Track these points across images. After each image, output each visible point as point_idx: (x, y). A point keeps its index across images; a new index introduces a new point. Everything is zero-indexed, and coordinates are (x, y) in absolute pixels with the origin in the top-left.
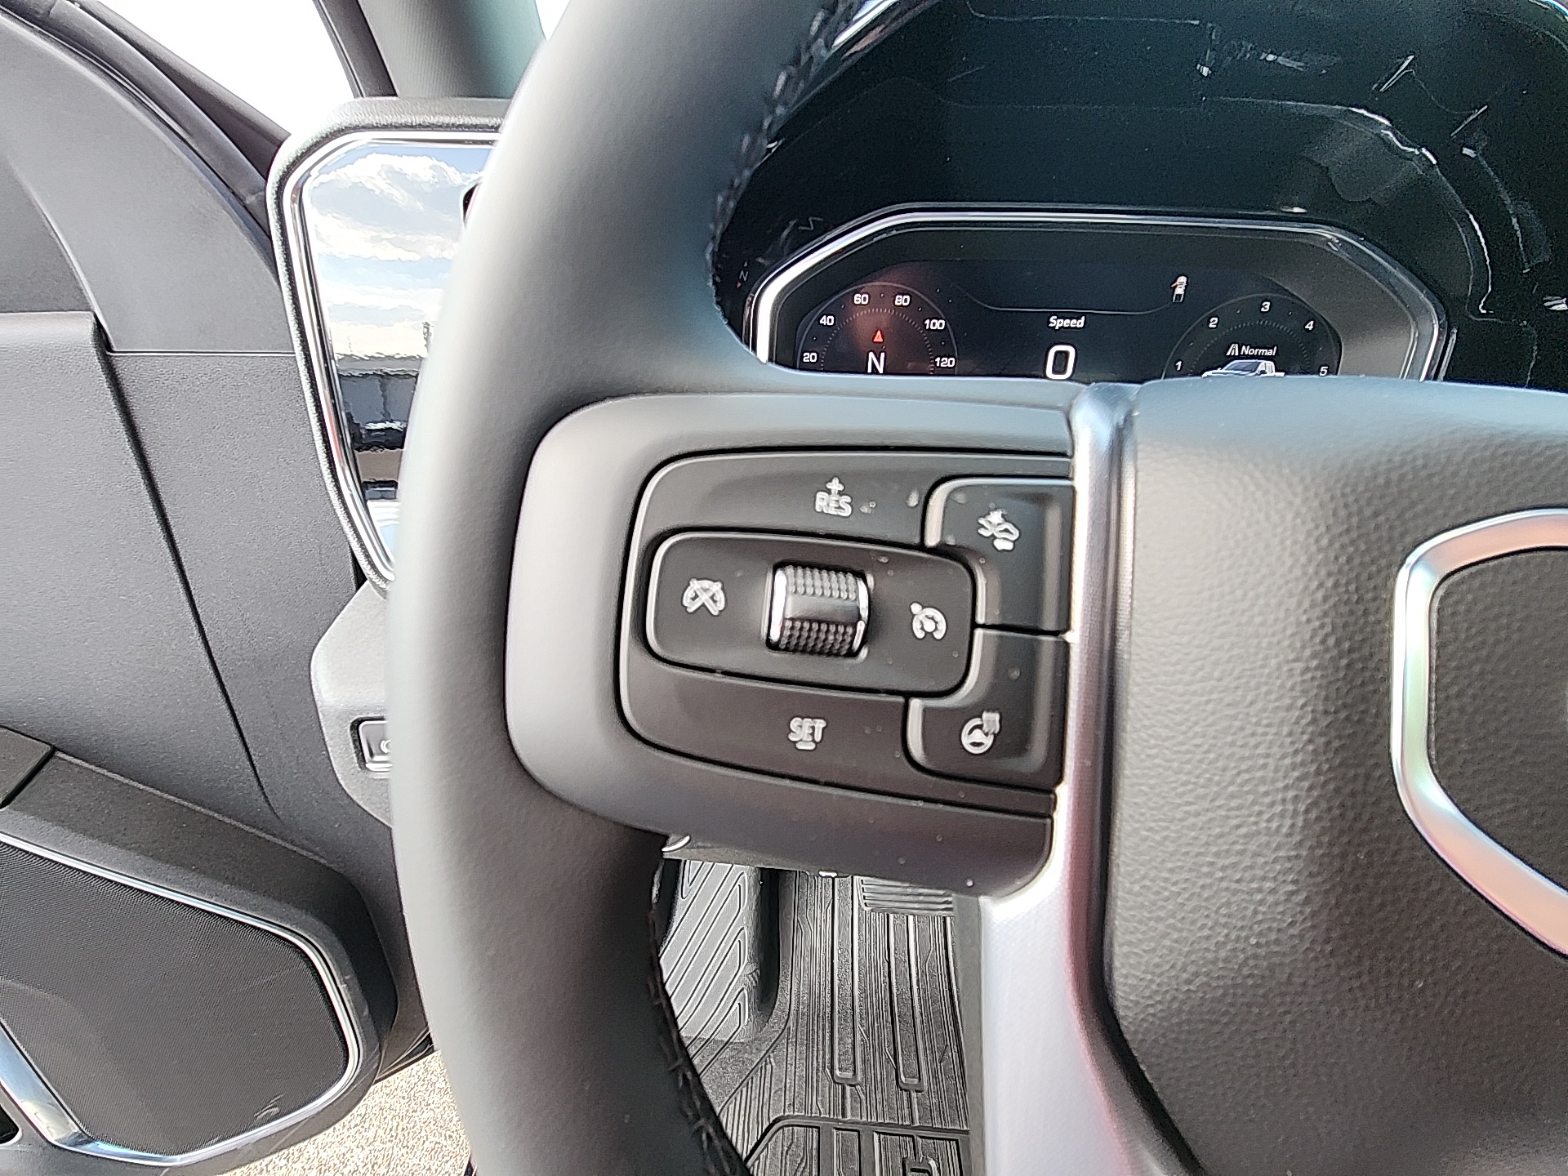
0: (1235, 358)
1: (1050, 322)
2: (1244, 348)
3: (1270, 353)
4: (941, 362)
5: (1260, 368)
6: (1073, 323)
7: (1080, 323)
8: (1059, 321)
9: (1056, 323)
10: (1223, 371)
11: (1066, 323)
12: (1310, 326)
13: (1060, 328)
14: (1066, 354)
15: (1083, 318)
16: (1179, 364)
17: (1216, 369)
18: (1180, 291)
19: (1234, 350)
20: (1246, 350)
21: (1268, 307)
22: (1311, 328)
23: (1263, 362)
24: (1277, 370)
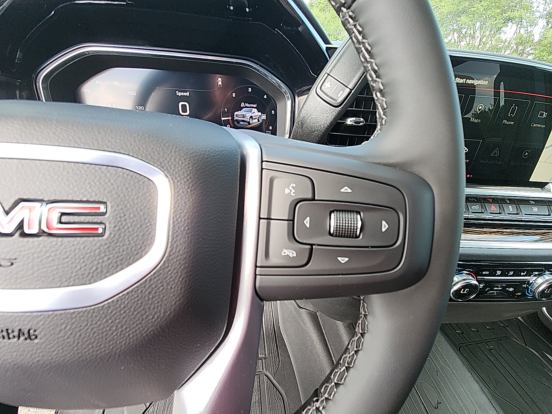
0: (244, 108)
1: (176, 93)
2: (246, 104)
3: (255, 106)
4: (138, 108)
5: (253, 111)
6: (185, 94)
7: (188, 94)
8: (179, 93)
9: (180, 94)
10: (241, 112)
11: (182, 94)
12: (265, 97)
13: (181, 96)
14: (185, 105)
15: (188, 92)
16: (226, 109)
17: (238, 111)
18: (220, 83)
19: (243, 105)
20: (247, 105)
21: (250, 90)
22: (266, 98)
23: (253, 109)
24: (258, 112)
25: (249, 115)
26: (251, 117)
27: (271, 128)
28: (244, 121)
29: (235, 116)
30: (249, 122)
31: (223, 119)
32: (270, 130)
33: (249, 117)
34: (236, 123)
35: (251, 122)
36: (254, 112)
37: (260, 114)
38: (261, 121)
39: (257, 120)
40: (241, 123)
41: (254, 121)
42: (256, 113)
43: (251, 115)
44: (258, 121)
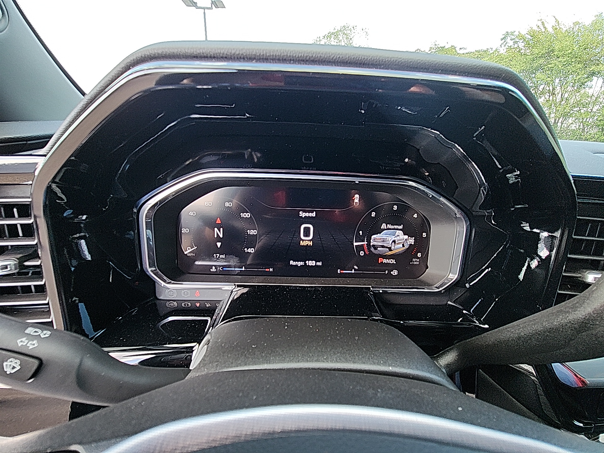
0: (385, 230)
1: (299, 214)
2: (388, 225)
3: (401, 227)
4: (250, 232)
5: (397, 234)
6: (311, 215)
7: (314, 214)
8: (304, 213)
9: (303, 215)
10: (381, 235)
11: (307, 214)
13: (305, 217)
14: (309, 228)
15: (315, 212)
16: (361, 232)
17: (377, 234)
18: (357, 201)
19: (384, 226)
20: (389, 226)
21: (396, 208)
22: (416, 217)
23: (398, 231)
24: (404, 234)
25: (391, 239)
26: (394, 241)
27: (419, 255)
28: (383, 247)
29: (371, 241)
30: (390, 248)
31: (355, 244)
32: (418, 258)
33: (391, 242)
34: (372, 249)
35: (393, 248)
36: (398, 236)
37: (406, 237)
38: (406, 247)
39: (401, 246)
40: (379, 249)
41: (397, 246)
42: (401, 236)
43: (394, 239)
44: (403, 246)
